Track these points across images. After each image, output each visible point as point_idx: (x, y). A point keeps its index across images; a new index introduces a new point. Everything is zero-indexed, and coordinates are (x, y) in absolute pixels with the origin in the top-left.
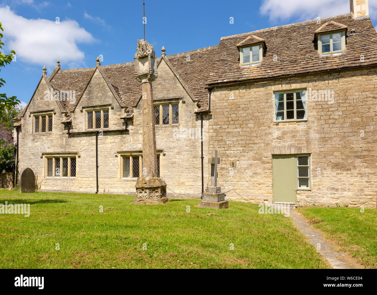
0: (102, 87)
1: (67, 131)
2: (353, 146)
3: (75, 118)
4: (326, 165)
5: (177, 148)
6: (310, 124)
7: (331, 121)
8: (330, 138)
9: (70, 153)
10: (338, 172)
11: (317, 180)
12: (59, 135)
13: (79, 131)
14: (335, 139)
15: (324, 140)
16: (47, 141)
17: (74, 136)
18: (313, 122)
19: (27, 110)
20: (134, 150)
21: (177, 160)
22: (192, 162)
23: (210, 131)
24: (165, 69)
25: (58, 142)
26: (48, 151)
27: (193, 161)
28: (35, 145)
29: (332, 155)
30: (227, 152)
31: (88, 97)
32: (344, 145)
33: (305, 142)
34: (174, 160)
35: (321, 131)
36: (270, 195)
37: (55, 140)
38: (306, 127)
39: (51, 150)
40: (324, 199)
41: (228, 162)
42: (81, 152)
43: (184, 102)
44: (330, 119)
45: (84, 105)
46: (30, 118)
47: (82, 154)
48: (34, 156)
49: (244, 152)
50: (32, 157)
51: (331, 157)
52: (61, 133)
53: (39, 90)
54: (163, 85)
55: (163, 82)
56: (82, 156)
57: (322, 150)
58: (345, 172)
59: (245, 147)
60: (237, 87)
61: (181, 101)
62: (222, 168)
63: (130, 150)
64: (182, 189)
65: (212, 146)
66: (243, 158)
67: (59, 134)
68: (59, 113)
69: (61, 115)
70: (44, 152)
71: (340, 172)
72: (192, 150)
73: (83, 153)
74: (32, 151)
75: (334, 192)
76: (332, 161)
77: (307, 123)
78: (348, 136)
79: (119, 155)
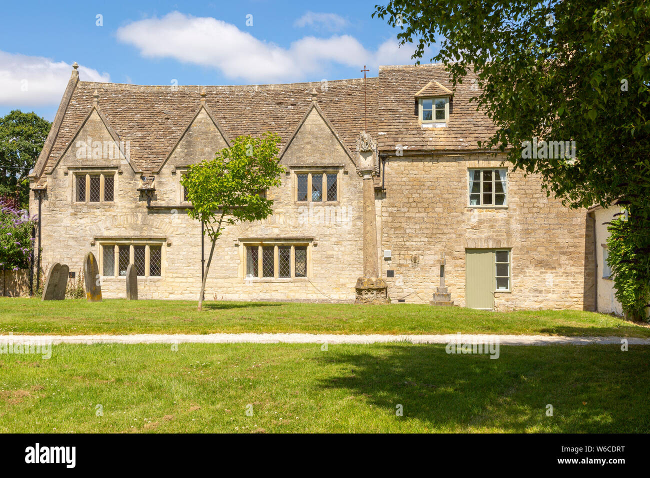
0: (212, 138)
1: (145, 203)
2: (558, 240)
3: (160, 183)
4: (529, 263)
5: (336, 235)
6: (512, 213)
7: (535, 209)
8: (534, 230)
9: (150, 239)
10: (542, 270)
11: (518, 280)
12: (129, 208)
13: (168, 203)
14: (539, 231)
15: (527, 232)
16: (103, 218)
17: (160, 211)
18: (515, 210)
19: (61, 163)
20: (267, 237)
21: (335, 253)
22: (358, 256)
23: (384, 214)
24: (318, 122)
25: (127, 221)
26: (106, 234)
27: (358, 254)
28: (78, 223)
29: (536, 250)
30: (407, 243)
31: (186, 151)
32: (549, 239)
33: (505, 234)
34: (330, 253)
35: (524, 222)
36: (462, 299)
37: (121, 216)
38: (506, 216)
39: (113, 233)
40: (526, 303)
41: (408, 257)
42: (173, 237)
43: (346, 173)
44: (534, 207)
45: (179, 164)
46: (67, 176)
47: (175, 241)
48: (76, 241)
49: (430, 244)
50: (72, 243)
51: (534, 253)
52: (133, 205)
53: (86, 131)
54: (315, 146)
55: (314, 141)
56: (174, 244)
57: (525, 244)
58: (549, 271)
59: (431, 238)
60: (422, 158)
61: (341, 171)
62: (400, 264)
63: (259, 237)
64: (343, 294)
65: (386, 235)
66: (427, 252)
67: (130, 206)
68: (128, 173)
69: (134, 176)
70: (98, 235)
71: (544, 270)
72: (358, 239)
73: (175, 239)
74: (71, 232)
75: (537, 295)
76: (536, 257)
77: (507, 211)
78: (554, 229)
79: (241, 244)
